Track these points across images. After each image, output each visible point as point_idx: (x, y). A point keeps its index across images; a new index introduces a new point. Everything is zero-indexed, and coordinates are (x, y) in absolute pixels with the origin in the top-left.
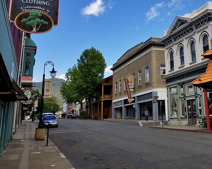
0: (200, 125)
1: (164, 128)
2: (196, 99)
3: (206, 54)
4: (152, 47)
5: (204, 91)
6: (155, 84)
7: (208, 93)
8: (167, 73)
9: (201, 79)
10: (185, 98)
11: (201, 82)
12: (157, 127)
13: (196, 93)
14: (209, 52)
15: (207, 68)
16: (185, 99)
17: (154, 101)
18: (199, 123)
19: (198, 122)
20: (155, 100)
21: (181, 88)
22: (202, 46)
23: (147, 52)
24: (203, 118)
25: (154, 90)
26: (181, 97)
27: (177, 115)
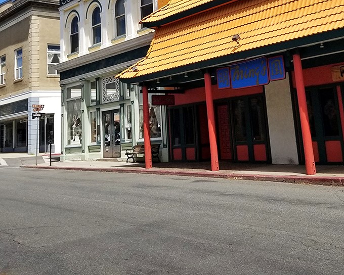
0: (129, 158)
1: (54, 168)
2: (122, 108)
3: (148, 20)
4: (32, 9)
5: (141, 92)
6: (35, 82)
7: (150, 95)
8: (63, 59)
9: (138, 68)
10: (99, 108)
11: (137, 74)
12: (39, 165)
13: (122, 98)
14: (155, 15)
15: (151, 47)
16: (98, 110)
17: (34, 114)
18: (127, 154)
19: (123, 153)
20: (36, 112)
21: (91, 88)
22: (140, 6)
23: (21, 18)
24: (134, 145)
25: (33, 95)
26: (91, 105)
27: (81, 141)
